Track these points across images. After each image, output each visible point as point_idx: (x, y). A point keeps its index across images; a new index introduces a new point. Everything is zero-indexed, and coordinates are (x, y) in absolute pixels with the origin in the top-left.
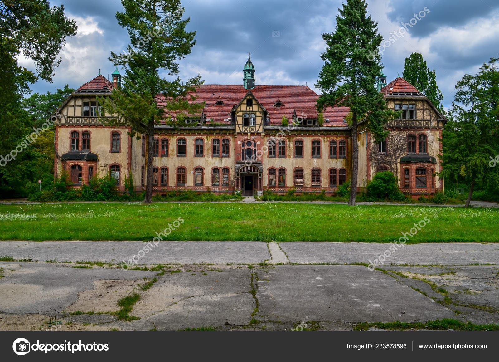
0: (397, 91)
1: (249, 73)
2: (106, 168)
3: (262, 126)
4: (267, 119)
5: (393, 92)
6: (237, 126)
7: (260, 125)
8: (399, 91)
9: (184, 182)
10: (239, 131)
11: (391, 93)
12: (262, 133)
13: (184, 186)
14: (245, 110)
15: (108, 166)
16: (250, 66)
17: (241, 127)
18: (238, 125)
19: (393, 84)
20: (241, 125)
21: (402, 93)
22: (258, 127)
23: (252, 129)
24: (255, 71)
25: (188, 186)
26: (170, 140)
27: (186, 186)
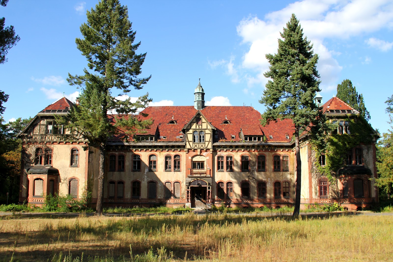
0: (334, 109)
1: (199, 96)
2: (66, 181)
3: (210, 143)
4: (215, 136)
5: (330, 110)
6: (187, 143)
7: (209, 142)
8: (335, 109)
9: (139, 194)
10: (189, 147)
11: (328, 110)
12: (211, 148)
13: (138, 199)
14: (195, 128)
15: (67, 179)
16: (200, 89)
17: (191, 143)
18: (189, 142)
19: (330, 102)
20: (191, 141)
21: (338, 111)
22: (207, 143)
23: (202, 146)
24: (204, 94)
25: (142, 199)
26: (126, 155)
27: (140, 198)
